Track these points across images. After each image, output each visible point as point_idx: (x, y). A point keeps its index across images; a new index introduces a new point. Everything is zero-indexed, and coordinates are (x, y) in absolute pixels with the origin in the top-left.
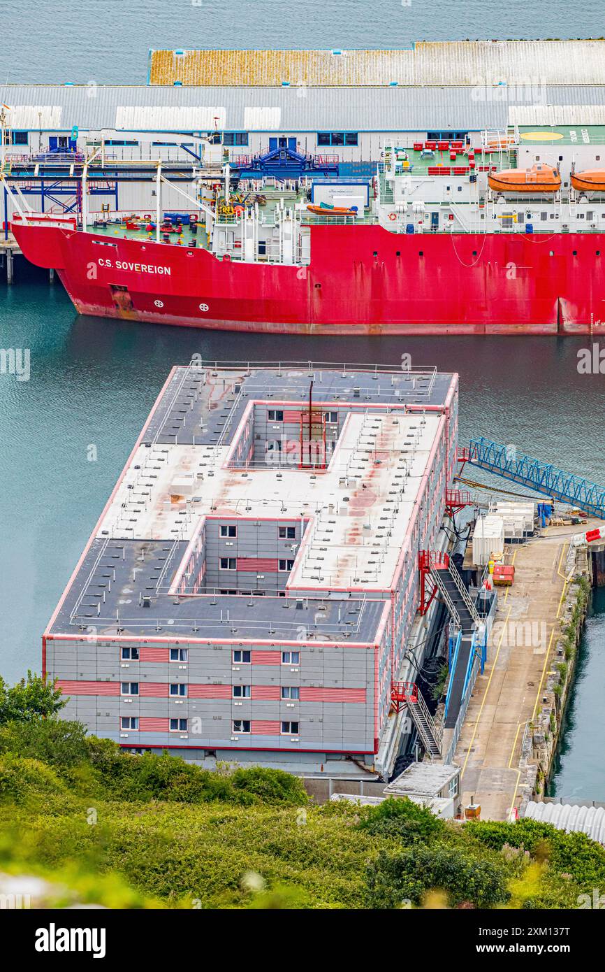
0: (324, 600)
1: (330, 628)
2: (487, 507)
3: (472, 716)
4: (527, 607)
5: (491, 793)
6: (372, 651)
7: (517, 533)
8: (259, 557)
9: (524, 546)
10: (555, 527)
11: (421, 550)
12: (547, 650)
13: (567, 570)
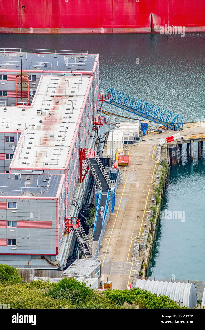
0: (29, 175)
1: (32, 189)
2: (114, 125)
3: (107, 234)
4: (136, 177)
5: (117, 275)
6: (55, 201)
7: (130, 139)
9: (134, 145)
10: (150, 135)
11: (80, 148)
12: (146, 199)
13: (156, 157)
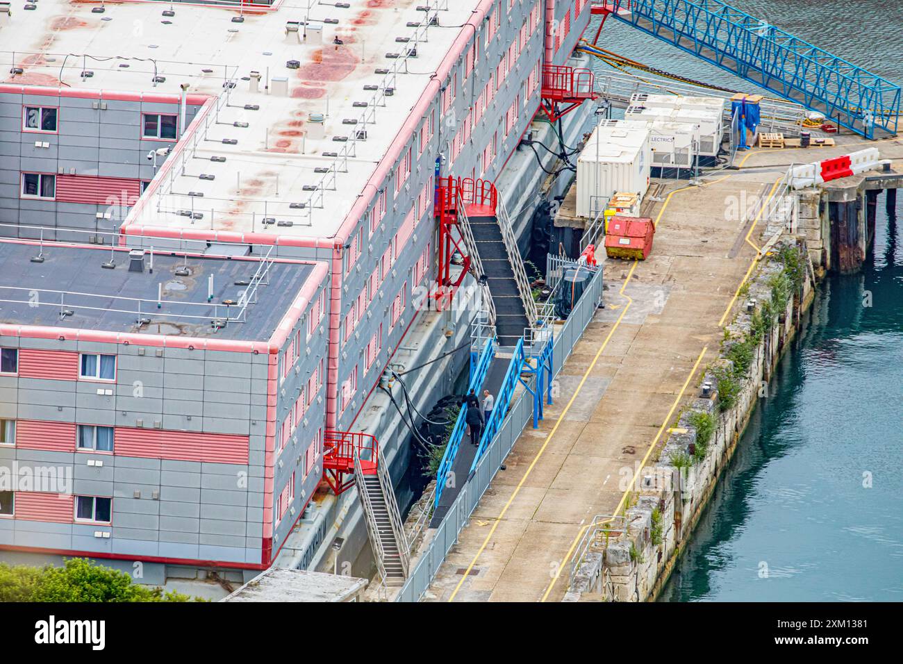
0: (189, 257)
1: (185, 309)
2: (626, 102)
3: (490, 506)
6: (263, 358)
7: (680, 156)
8: (101, 175)
9: (691, 185)
10: (765, 150)
11: (445, 175)
12: (681, 386)
13: (766, 234)
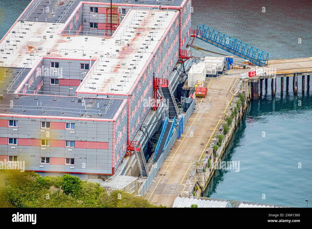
0: (92, 99)
1: (92, 111)
2: (199, 59)
3: (168, 158)
4: (210, 108)
5: (168, 195)
6: (112, 123)
7: (213, 72)
8: (70, 79)
9: (216, 79)
10: (234, 70)
11: (155, 77)
12: (215, 128)
13: (235, 90)
